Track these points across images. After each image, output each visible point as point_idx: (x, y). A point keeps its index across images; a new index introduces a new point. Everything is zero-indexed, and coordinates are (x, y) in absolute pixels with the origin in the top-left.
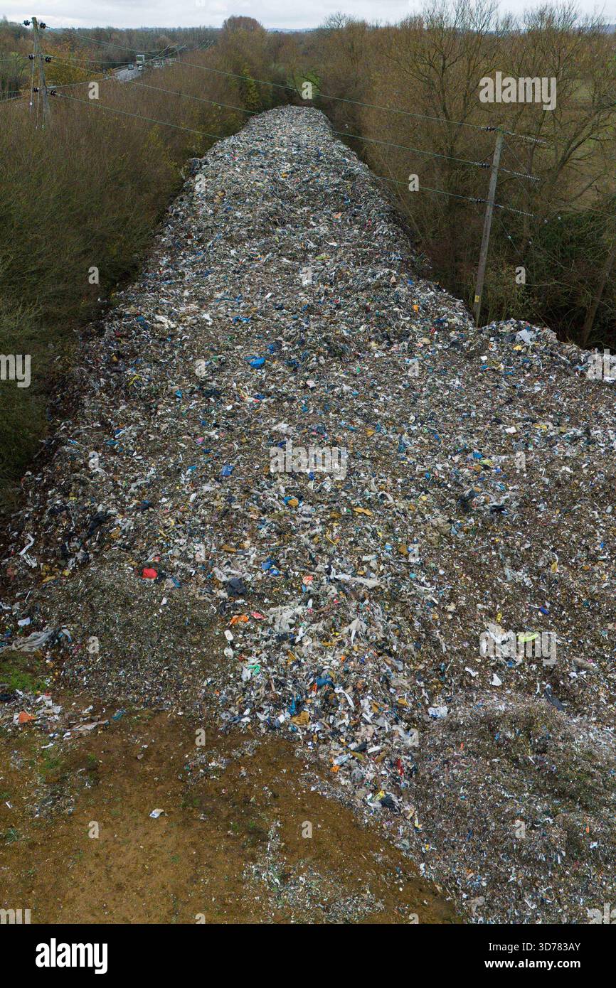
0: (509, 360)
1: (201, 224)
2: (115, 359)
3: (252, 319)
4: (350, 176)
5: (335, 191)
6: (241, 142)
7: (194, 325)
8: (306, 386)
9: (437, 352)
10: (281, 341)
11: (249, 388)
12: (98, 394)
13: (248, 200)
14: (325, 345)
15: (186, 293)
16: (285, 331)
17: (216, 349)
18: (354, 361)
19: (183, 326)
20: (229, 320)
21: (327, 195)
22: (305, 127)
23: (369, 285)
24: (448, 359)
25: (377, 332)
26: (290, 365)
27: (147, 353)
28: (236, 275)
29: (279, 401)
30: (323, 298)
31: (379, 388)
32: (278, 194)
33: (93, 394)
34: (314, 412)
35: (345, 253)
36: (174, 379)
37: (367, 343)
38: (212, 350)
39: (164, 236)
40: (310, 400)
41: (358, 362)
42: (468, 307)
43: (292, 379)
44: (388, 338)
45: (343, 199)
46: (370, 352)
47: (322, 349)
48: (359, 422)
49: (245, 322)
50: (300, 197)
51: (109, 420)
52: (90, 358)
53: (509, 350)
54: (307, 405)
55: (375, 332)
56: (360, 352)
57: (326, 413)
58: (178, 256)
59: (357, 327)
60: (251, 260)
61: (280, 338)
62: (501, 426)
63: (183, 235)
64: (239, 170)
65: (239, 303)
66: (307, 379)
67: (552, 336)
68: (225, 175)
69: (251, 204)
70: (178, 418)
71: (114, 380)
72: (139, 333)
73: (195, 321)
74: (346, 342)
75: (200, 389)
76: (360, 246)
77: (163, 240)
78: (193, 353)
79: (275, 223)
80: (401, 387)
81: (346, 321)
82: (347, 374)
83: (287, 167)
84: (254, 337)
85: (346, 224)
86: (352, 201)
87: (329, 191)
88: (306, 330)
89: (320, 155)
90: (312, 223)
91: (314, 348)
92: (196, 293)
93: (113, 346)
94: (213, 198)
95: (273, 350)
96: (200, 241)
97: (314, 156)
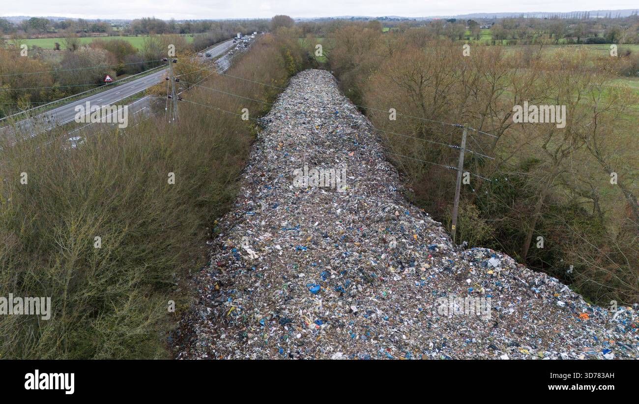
0: (486, 282)
1: (270, 166)
2: (217, 287)
3: (308, 248)
4: (356, 127)
5: (349, 138)
6: (290, 105)
7: (270, 254)
8: (351, 311)
9: (436, 276)
10: (330, 270)
11: (311, 313)
12: (206, 322)
13: (298, 148)
14: (361, 275)
15: (263, 223)
16: (332, 261)
17: (286, 277)
18: (380, 285)
19: (263, 255)
20: (293, 249)
21: (344, 140)
22: (323, 85)
23: (382, 218)
24: (444, 281)
25: (393, 259)
26: (338, 291)
27: (240, 283)
28: (294, 206)
29: (334, 327)
30: (352, 225)
31: (402, 312)
32: (315, 141)
33: (202, 323)
34: (360, 338)
35: (360, 185)
36: (258, 307)
37: (387, 268)
38: (284, 278)
39: (247, 173)
40: (355, 325)
41: (383, 285)
42: (448, 231)
43: (340, 303)
44: (401, 263)
45: (354, 143)
46: (390, 276)
47: (359, 279)
48: (393, 349)
49: (303, 250)
50: (328, 143)
51: (214, 351)
52: (200, 288)
53: (484, 274)
54: (354, 330)
55: (392, 259)
56: (384, 277)
57: (369, 339)
58: (256, 189)
59: (380, 256)
60: (302, 192)
61: (329, 267)
62: (496, 352)
63: (259, 174)
64: (291, 127)
65: (298, 232)
66: (350, 304)
67: (512, 261)
68: (283, 131)
69: (300, 151)
70: (263, 347)
71: (217, 310)
72: (233, 263)
73: (271, 251)
74: (374, 270)
75: (277, 316)
76: (369, 180)
77: (246, 177)
78: (271, 281)
79: (315, 163)
80: (417, 310)
81: (372, 250)
82: (378, 298)
83: (318, 121)
84: (311, 265)
85: (357, 161)
86: (359, 144)
87: (345, 138)
88: (347, 263)
89: (337, 113)
90: (337, 160)
91: (354, 277)
92: (270, 222)
93: (216, 276)
94: (277, 147)
95: (325, 277)
96: (270, 178)
97: (334, 114)
